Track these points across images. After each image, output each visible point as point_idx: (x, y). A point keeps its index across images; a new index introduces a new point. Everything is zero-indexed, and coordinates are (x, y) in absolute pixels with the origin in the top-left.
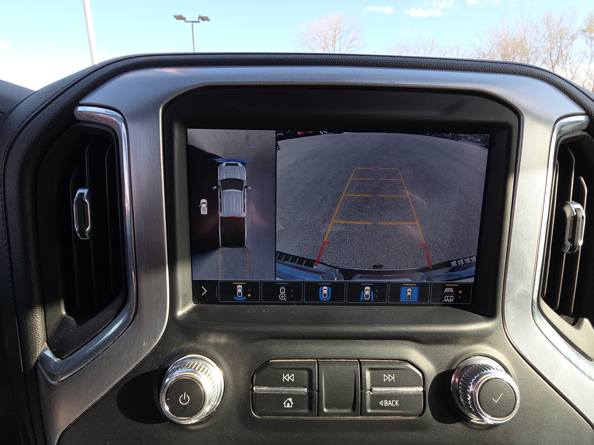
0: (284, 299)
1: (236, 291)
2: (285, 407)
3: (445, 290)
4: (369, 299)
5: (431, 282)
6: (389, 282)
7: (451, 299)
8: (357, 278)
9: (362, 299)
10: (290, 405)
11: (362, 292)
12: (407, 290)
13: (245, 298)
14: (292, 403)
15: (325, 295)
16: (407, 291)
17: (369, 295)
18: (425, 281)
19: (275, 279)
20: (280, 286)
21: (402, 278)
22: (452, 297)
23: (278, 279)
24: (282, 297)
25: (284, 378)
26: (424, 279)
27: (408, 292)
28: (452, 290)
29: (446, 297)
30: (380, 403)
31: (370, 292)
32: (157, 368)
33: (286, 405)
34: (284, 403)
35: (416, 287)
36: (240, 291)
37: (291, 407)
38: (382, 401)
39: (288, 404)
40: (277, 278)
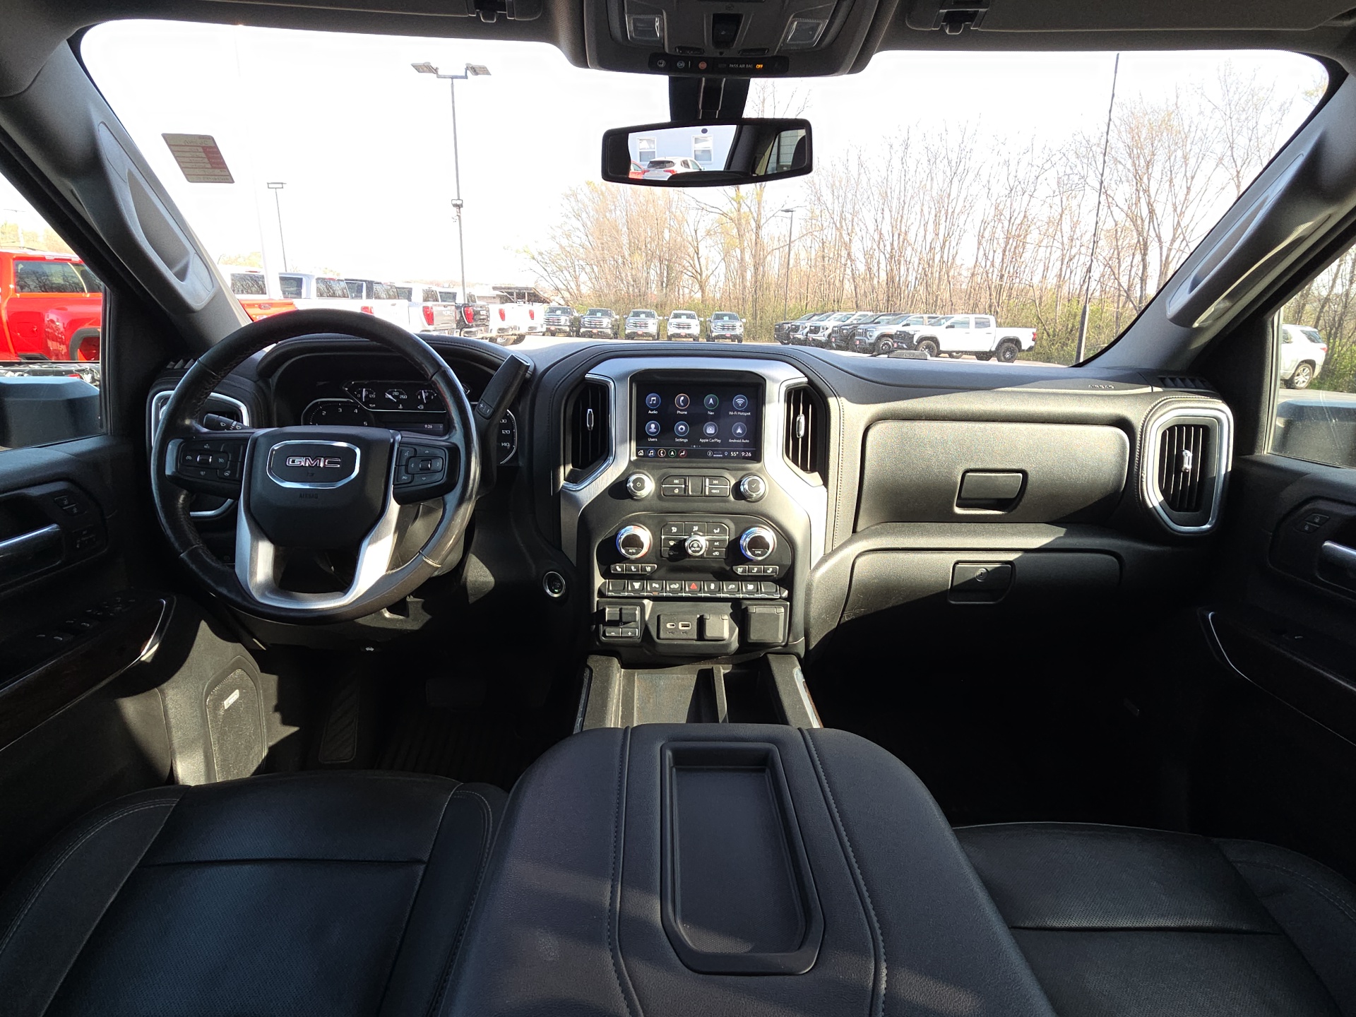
14: (678, 491)
25: (675, 481)
30: (712, 491)
32: (625, 477)
34: (675, 491)
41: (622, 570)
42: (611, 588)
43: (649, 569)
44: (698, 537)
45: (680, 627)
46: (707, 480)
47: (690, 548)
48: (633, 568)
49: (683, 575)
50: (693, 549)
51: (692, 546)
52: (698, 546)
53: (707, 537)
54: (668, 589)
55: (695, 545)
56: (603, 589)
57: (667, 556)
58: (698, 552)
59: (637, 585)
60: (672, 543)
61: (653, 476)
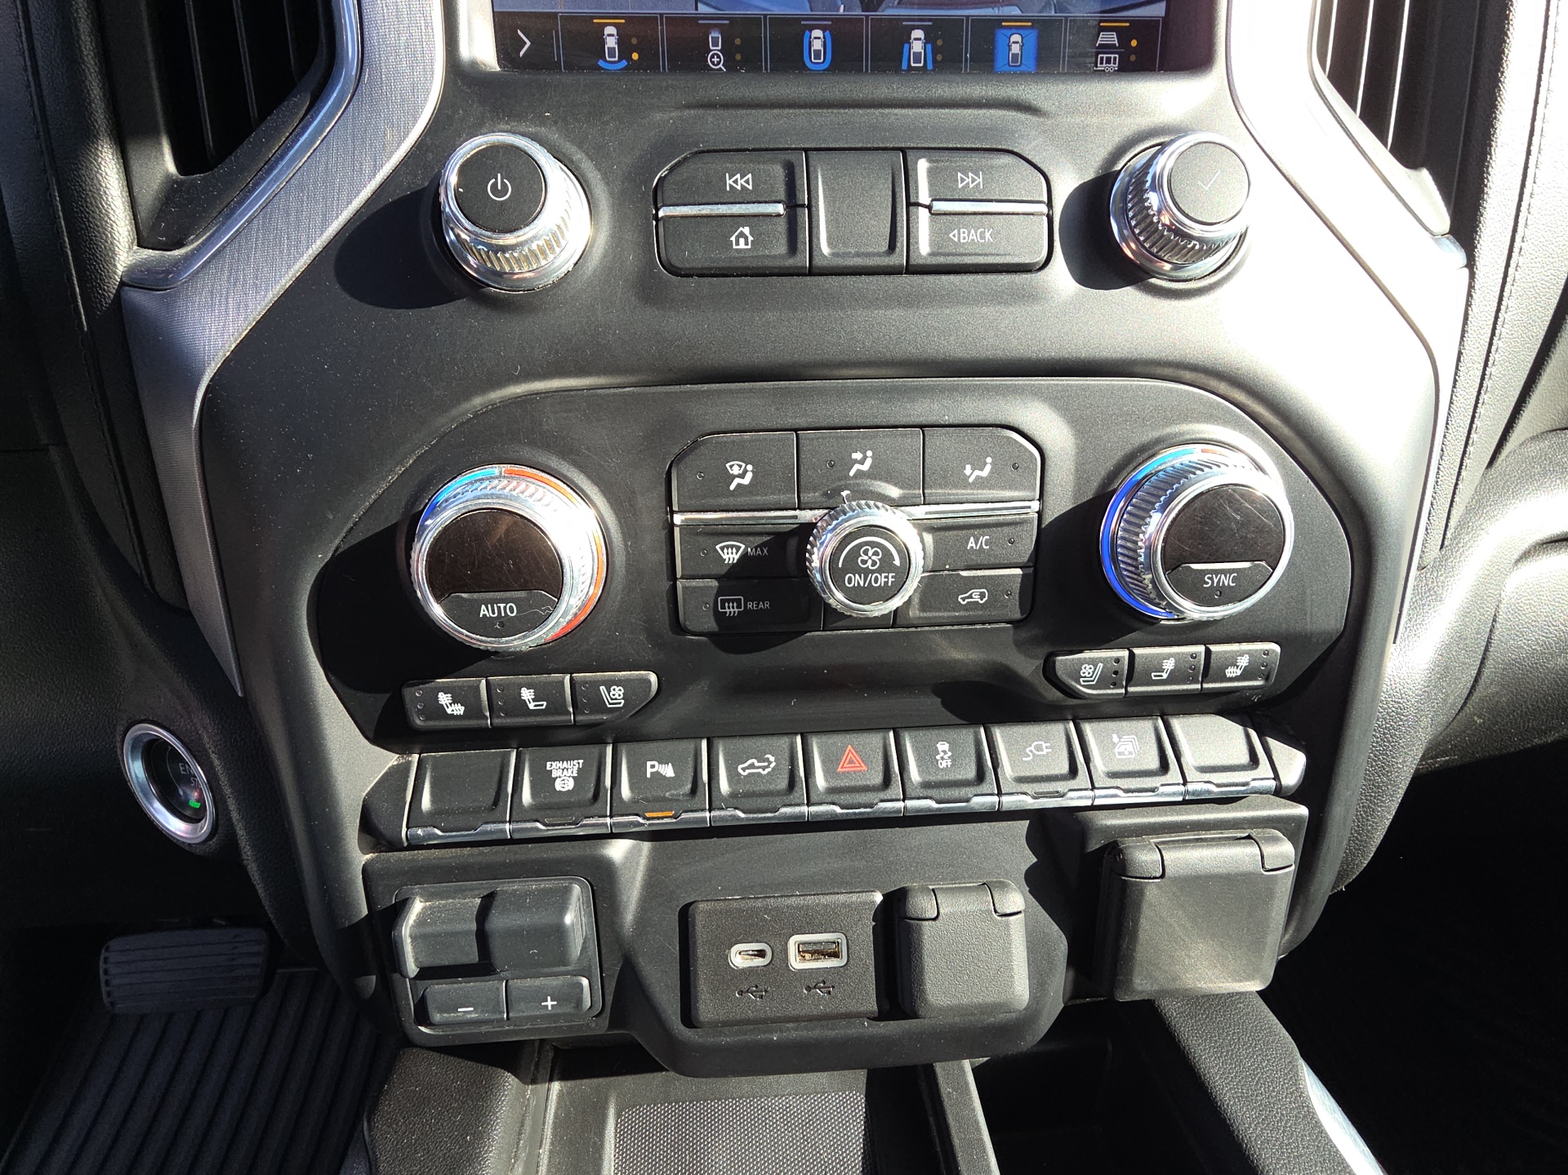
0: (721, 66)
1: (603, 42)
2: (735, 247)
3: (1100, 39)
4: (921, 65)
5: (1065, 17)
6: (968, 17)
7: (1112, 64)
8: (893, 7)
9: (904, 66)
10: (747, 244)
11: (906, 46)
12: (1010, 38)
13: (624, 63)
14: (750, 238)
15: (817, 53)
16: (1012, 41)
17: (921, 53)
18: (1053, 13)
19: (697, 9)
20: (708, 28)
21: (998, 5)
22: (1115, 58)
23: (703, 9)
24: (716, 60)
25: (729, 182)
26: (1051, 9)
27: (1013, 45)
28: (1116, 39)
29: (1102, 58)
30: (951, 235)
31: (925, 44)
32: (426, 184)
33: (737, 243)
34: (733, 239)
35: (1030, 31)
36: (611, 42)
37: (749, 247)
38: (956, 232)
39: (742, 241)
40: (700, 5)
41: (473, 710)
42: (426, 803)
43: (615, 696)
44: (881, 516)
45: (796, 963)
46: (923, 166)
47: (838, 576)
48: (527, 694)
49: (795, 707)
50: (857, 580)
51: (852, 565)
52: (886, 564)
53: (920, 512)
54: (724, 786)
55: (870, 559)
56: (383, 809)
57: (711, 625)
58: (887, 594)
59: (565, 774)
60: (731, 555)
61: (598, 155)
